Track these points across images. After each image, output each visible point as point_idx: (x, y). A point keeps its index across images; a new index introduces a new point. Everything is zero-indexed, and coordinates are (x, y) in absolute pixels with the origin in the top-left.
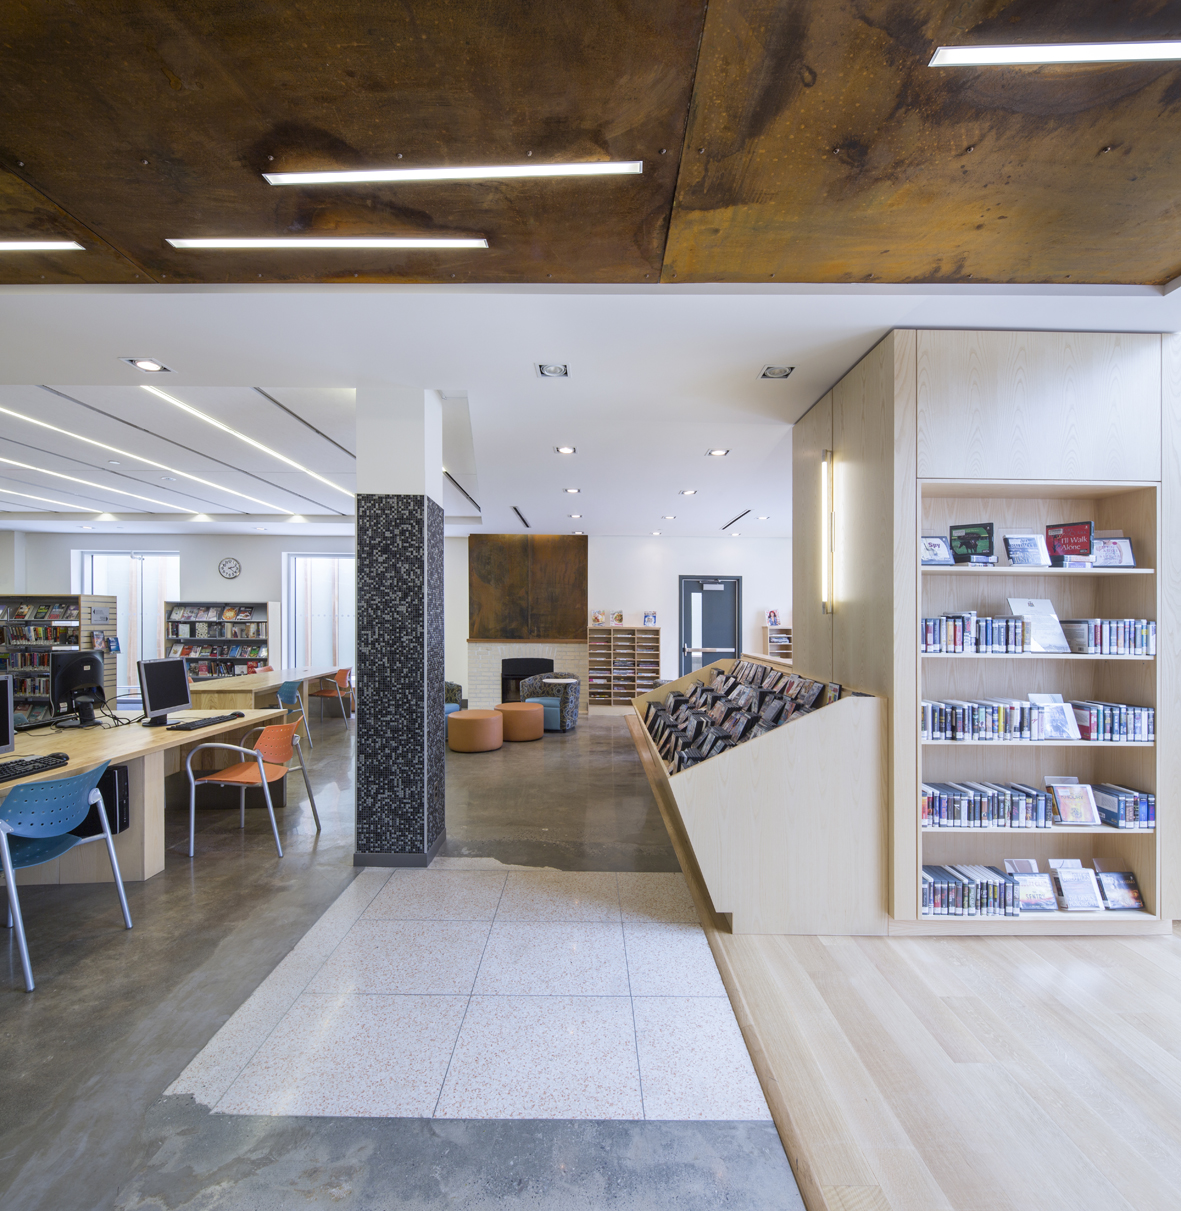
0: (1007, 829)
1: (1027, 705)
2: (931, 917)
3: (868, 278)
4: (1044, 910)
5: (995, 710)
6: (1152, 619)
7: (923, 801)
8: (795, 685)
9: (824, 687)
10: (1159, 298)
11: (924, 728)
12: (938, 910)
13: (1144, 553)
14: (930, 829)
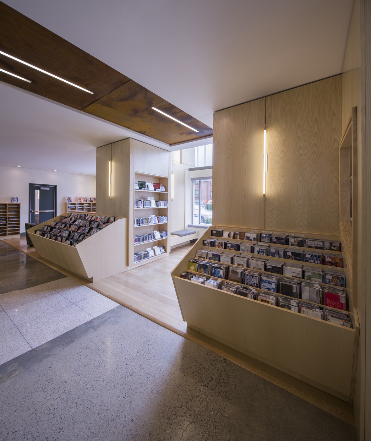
0: (148, 242)
1: (151, 218)
2: (136, 263)
3: (129, 128)
4: (153, 256)
5: (146, 219)
6: (167, 201)
7: (134, 239)
8: (98, 218)
9: (109, 218)
10: (170, 147)
11: (135, 224)
12: (137, 262)
13: (166, 190)
14: (135, 245)
